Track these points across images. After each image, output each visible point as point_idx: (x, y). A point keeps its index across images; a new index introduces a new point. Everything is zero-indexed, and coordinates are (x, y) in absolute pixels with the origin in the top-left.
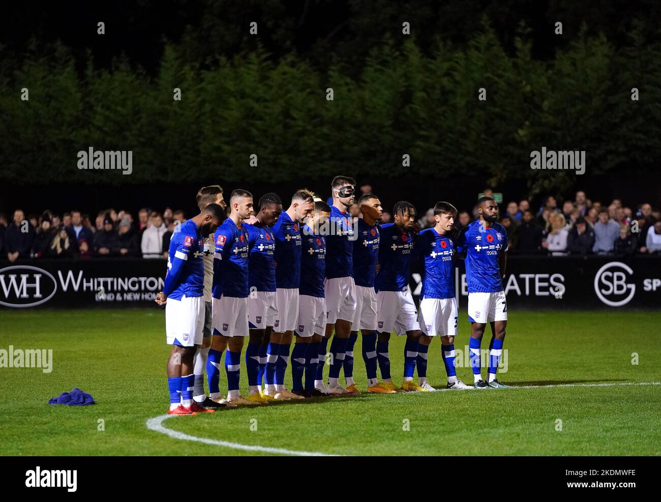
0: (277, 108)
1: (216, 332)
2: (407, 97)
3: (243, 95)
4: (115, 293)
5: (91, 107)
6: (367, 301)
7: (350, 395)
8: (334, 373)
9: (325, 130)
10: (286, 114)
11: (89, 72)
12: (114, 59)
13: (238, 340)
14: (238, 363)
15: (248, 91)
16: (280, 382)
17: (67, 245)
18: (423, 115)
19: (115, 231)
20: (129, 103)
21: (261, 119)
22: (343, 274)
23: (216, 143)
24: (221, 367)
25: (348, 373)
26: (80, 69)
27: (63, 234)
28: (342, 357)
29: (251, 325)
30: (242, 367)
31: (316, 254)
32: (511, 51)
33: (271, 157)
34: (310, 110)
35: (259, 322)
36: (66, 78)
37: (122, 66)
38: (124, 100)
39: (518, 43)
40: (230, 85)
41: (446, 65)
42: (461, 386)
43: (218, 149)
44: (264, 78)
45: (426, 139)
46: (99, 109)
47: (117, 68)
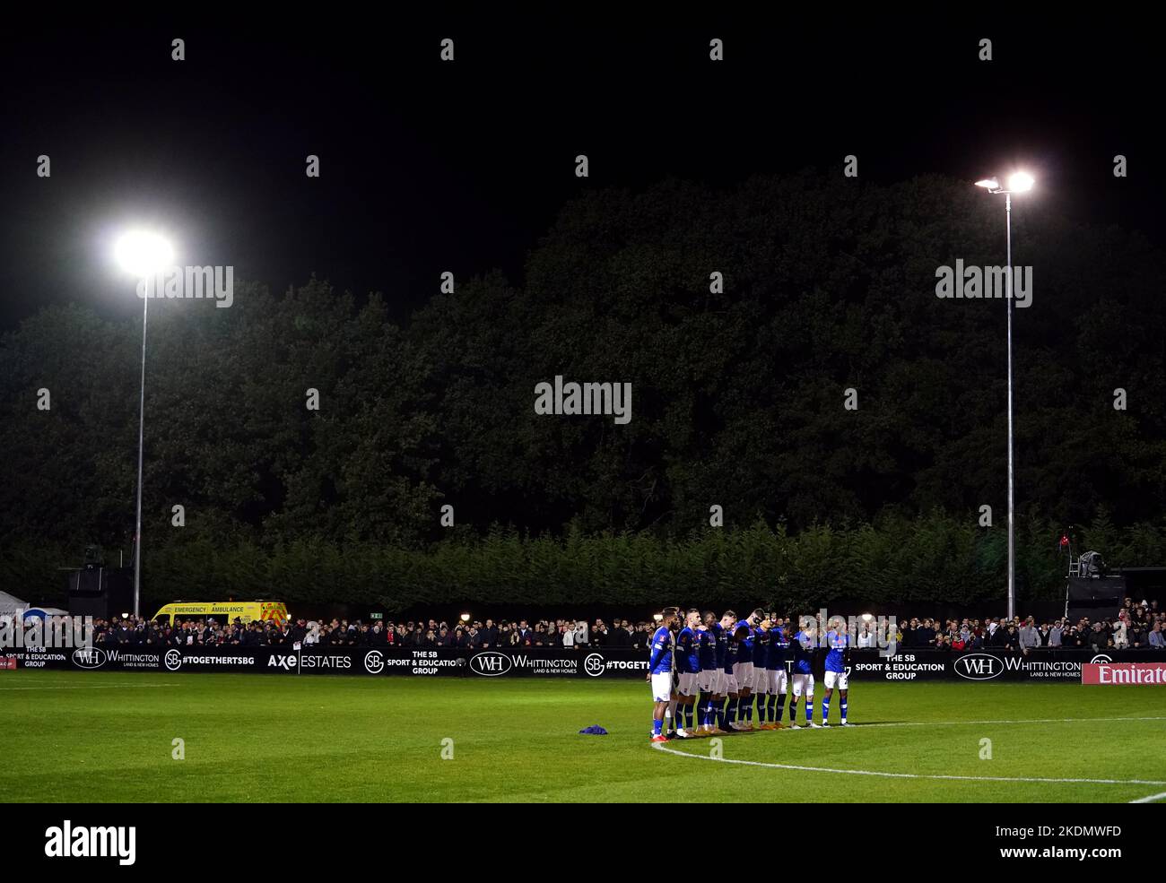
0: (638, 561)
1: (680, 693)
2: (715, 556)
3: (617, 554)
4: (546, 669)
5: (528, 560)
6: (762, 676)
7: (751, 730)
8: (741, 718)
9: (666, 574)
10: (643, 565)
11: (526, 540)
12: (542, 532)
13: (693, 697)
14: (692, 711)
15: (620, 551)
16: (713, 723)
17: (518, 640)
18: (724, 566)
19: (546, 632)
20: (550, 557)
21: (628, 567)
22: (748, 661)
23: (601, 580)
24: (683, 714)
25: (749, 718)
26: (522, 537)
27: (516, 634)
28: (746, 707)
29: (701, 689)
30: (695, 714)
31: (732, 651)
32: (775, 531)
33: (634, 590)
34: (657, 563)
35: (707, 688)
36: (513, 543)
37: (546, 536)
38: (548, 556)
39: (779, 527)
40: (609, 548)
41: (737, 538)
42: (814, 726)
43: (604, 585)
44: (629, 544)
45: (725, 580)
46: (533, 562)
47: (543, 537)
